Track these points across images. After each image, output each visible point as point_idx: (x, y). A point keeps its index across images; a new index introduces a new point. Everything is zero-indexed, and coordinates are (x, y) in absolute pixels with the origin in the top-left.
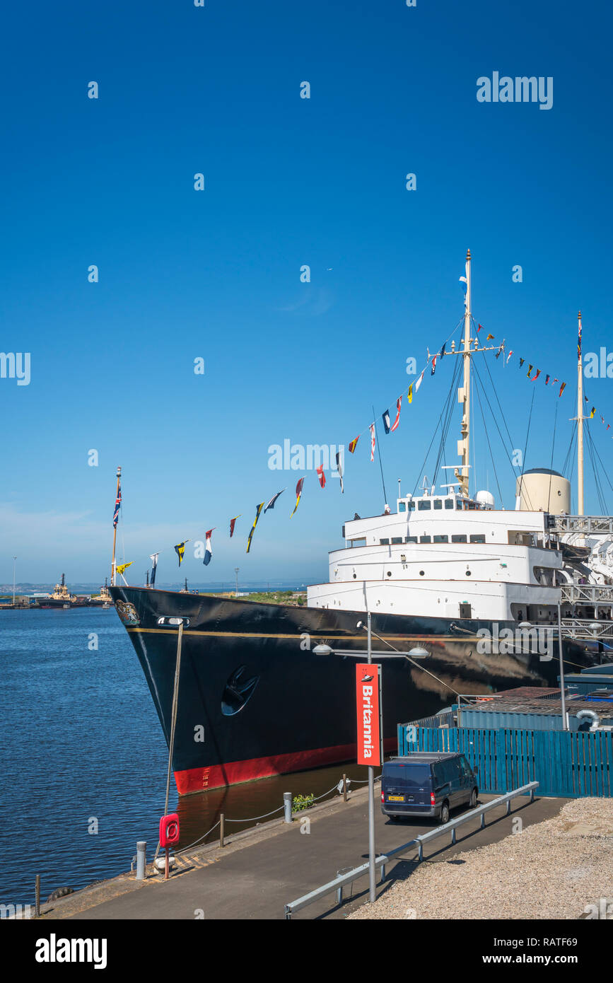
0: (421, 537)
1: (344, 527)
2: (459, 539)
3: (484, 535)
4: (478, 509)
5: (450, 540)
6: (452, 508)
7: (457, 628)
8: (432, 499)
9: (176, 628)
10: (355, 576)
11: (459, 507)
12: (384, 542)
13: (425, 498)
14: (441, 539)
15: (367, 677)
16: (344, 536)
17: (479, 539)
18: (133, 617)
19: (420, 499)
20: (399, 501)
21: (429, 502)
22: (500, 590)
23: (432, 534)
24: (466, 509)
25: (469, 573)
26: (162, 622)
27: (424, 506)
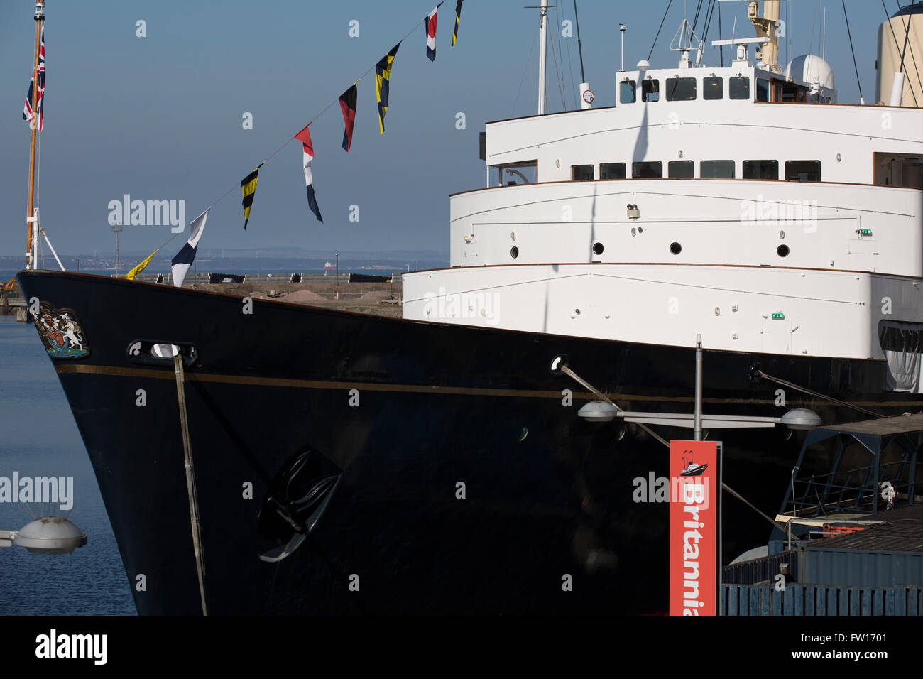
0: (670, 163)
1: (483, 136)
2: (761, 170)
3: (819, 163)
4: (802, 101)
5: (739, 172)
6: (747, 97)
7: (764, 375)
8: (700, 75)
9: (168, 364)
10: (515, 252)
11: (762, 97)
12: (582, 173)
13: (683, 71)
14: (718, 170)
15: (693, 467)
16: (483, 155)
17: (806, 171)
18: (74, 340)
19: (671, 73)
20: (620, 77)
21: (692, 82)
22: (858, 290)
23: (697, 157)
24: (776, 101)
25: (783, 251)
26: (137, 353)
27: (682, 89)
